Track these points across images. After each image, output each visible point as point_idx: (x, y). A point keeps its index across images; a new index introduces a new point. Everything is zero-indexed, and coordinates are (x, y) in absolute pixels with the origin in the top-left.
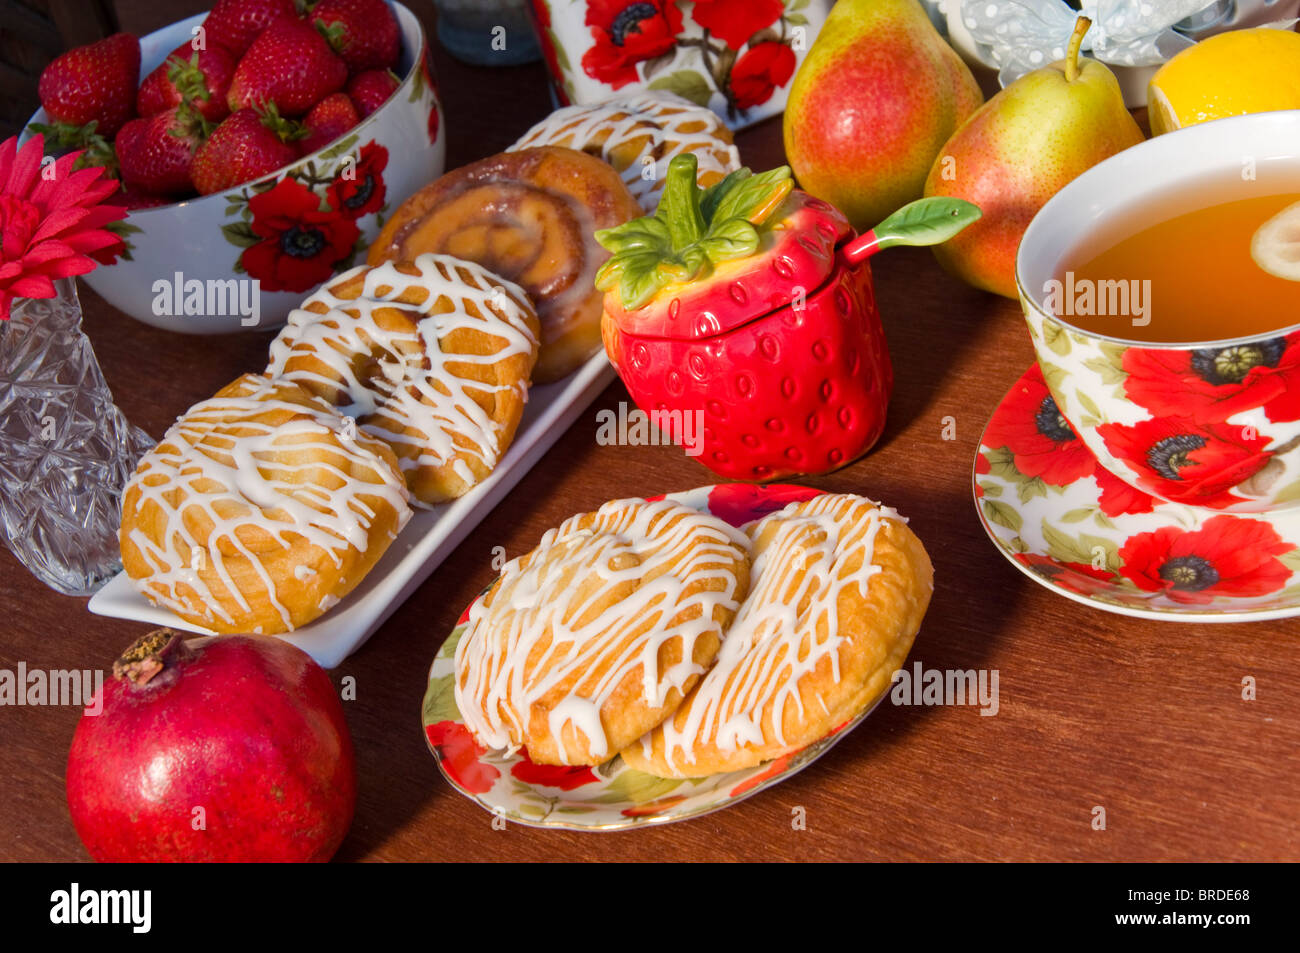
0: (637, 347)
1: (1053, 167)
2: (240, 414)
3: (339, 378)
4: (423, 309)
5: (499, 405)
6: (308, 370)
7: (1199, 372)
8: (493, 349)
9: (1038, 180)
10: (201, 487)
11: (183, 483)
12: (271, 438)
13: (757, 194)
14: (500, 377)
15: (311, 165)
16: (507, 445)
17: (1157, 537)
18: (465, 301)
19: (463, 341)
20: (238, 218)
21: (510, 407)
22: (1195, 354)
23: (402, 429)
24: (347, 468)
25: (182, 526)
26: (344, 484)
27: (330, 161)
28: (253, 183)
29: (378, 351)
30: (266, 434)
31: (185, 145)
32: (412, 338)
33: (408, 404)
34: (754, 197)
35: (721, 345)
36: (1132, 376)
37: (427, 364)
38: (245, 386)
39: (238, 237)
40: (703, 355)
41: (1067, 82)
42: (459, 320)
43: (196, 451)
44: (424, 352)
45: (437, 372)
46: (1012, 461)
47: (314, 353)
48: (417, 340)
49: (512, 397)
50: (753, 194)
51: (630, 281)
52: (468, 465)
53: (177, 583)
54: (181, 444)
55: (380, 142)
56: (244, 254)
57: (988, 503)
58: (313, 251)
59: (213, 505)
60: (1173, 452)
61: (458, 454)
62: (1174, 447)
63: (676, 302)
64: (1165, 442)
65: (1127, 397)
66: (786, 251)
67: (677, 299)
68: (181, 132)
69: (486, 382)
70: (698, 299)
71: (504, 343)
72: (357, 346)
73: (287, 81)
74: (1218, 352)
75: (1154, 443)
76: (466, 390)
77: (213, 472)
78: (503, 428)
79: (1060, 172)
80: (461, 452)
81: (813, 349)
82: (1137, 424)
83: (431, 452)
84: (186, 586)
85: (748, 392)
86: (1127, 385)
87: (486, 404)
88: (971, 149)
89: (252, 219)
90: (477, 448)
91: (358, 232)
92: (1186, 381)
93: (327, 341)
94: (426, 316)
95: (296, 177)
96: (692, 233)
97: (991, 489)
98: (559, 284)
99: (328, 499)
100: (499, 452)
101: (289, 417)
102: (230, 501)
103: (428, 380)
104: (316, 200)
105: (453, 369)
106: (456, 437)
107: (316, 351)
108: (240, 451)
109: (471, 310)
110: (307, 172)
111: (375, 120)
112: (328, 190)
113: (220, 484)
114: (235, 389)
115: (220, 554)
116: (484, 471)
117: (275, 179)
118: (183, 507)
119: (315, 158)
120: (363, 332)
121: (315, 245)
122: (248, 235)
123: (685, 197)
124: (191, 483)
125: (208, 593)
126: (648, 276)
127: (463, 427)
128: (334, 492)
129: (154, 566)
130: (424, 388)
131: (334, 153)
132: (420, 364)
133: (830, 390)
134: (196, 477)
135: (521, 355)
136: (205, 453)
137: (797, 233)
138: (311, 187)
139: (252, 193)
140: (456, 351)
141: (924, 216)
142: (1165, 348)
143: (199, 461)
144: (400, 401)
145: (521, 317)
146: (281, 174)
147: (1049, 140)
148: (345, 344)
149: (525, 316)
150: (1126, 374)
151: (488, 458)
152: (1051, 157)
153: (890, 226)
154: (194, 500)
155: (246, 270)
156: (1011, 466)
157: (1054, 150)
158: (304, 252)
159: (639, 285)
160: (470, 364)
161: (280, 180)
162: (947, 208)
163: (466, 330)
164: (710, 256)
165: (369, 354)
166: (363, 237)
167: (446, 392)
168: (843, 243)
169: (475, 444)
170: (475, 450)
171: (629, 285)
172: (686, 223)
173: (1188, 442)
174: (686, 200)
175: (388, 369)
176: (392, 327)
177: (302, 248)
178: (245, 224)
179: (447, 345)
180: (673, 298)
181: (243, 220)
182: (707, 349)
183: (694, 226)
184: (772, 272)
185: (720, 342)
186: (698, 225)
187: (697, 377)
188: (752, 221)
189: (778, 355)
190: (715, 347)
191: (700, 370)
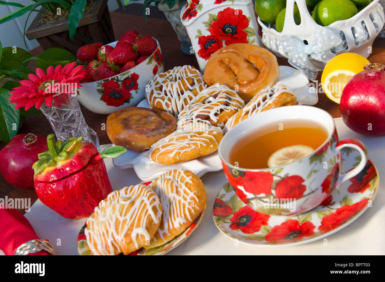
0: (38, 183)
15: (117, 77)
20: (100, 88)
27: (122, 77)
28: (103, 80)
31: (94, 69)
39: (101, 92)
40: (50, 187)
55: (137, 73)
56: (102, 96)
58: (118, 97)
63: (47, 172)
66: (75, 159)
68: (93, 66)
70: (52, 172)
73: (119, 57)
85: (62, 197)
89: (103, 88)
91: (130, 94)
95: (114, 80)
104: (119, 85)
110: (116, 78)
111: (135, 68)
112: (122, 83)
117: (108, 79)
119: (118, 75)
121: (119, 96)
122: (103, 92)
131: (123, 75)
137: (80, 154)
138: (117, 82)
139: (103, 82)
141: (113, 150)
146: (110, 78)
155: (103, 100)
158: (116, 97)
161: (109, 80)
166: (132, 95)
171: (37, 168)
174: (52, 146)
177: (116, 96)
178: (102, 89)
181: (101, 88)
182: (52, 185)
183: (56, 153)
184: (70, 165)
185: (54, 183)
186: (57, 152)
187: (50, 192)
188: (67, 151)
189: (70, 187)
190: (53, 185)
191: (50, 191)
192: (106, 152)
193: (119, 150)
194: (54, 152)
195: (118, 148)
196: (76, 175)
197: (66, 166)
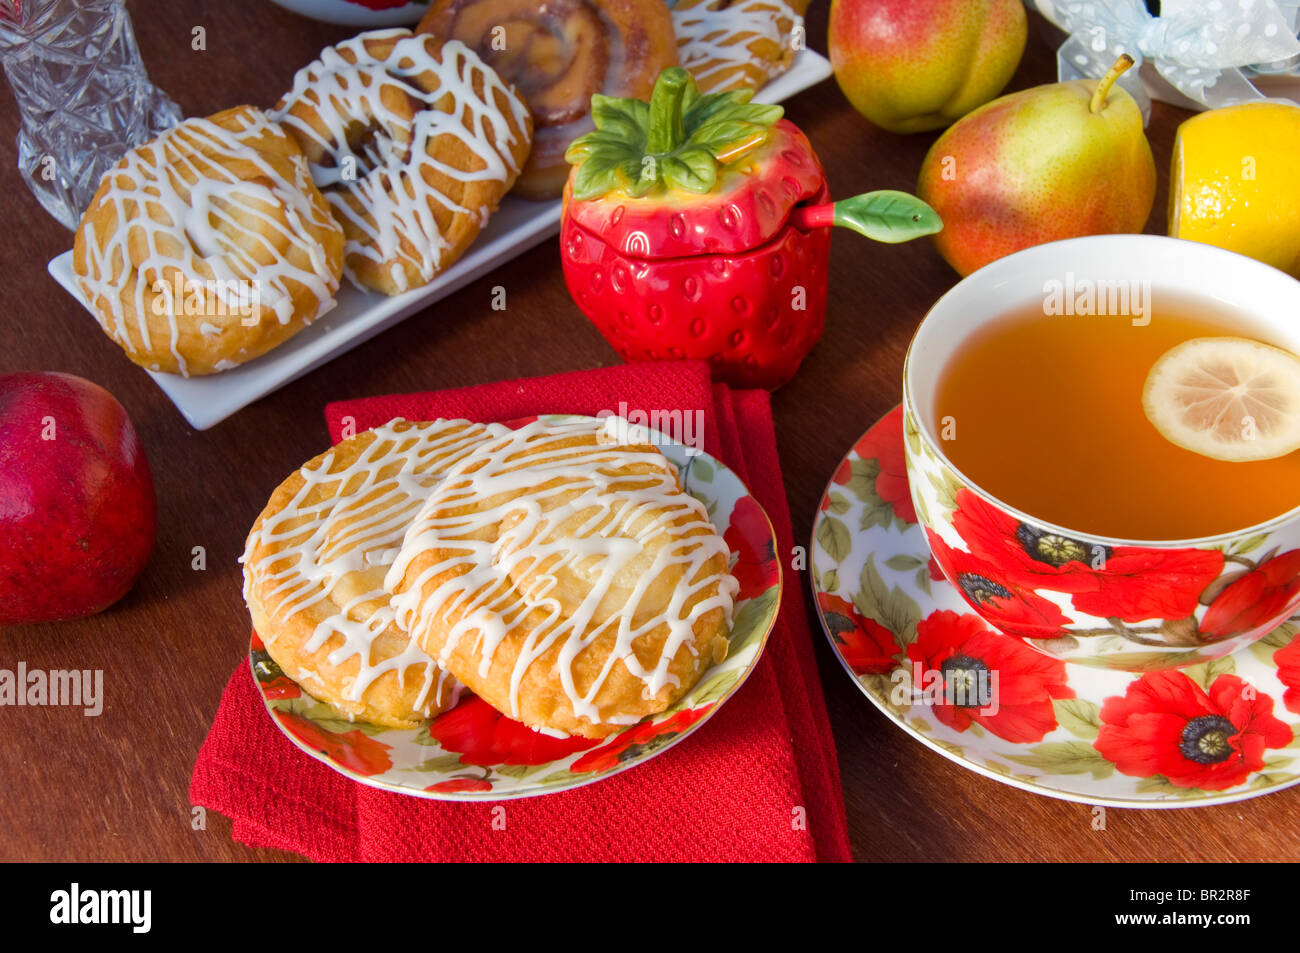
0: (576, 233)
1: (1044, 190)
2: (218, 149)
3: (330, 138)
4: (429, 99)
5: (454, 224)
6: (305, 121)
7: (1021, 541)
8: (472, 166)
9: (1025, 197)
10: (153, 212)
11: (141, 199)
12: (231, 189)
13: (737, 131)
14: (466, 197)
16: (447, 263)
17: (960, 622)
18: (467, 108)
19: (448, 149)
21: (464, 230)
22: (1023, 526)
23: (363, 213)
24: (285, 247)
25: (126, 241)
26: (275, 262)
29: (376, 124)
30: (230, 182)
32: (405, 125)
33: (376, 189)
34: (733, 133)
35: (644, 269)
36: (962, 511)
37: (407, 158)
38: (241, 120)
40: (627, 270)
41: (1090, 111)
42: (451, 125)
43: (166, 173)
44: (410, 144)
45: (412, 171)
46: (875, 477)
47: (316, 107)
48: (409, 130)
49: (469, 221)
50: (732, 129)
51: (589, 171)
52: (406, 271)
53: (101, 295)
54: (160, 157)
57: (827, 519)
59: (156, 234)
60: (979, 588)
61: (399, 258)
62: (981, 584)
63: (621, 209)
64: (976, 577)
65: (953, 523)
66: (737, 201)
67: (623, 207)
69: (451, 198)
70: (639, 217)
71: (483, 165)
72: (357, 113)
74: (1045, 534)
75: (967, 572)
76: (429, 199)
77: (168, 201)
78: (449, 247)
79: (1047, 197)
80: (404, 259)
81: (733, 301)
82: (955, 549)
83: (376, 247)
84: (107, 302)
85: (657, 319)
86: (955, 514)
87: (442, 220)
88: (977, 139)
90: (419, 258)
92: (1007, 541)
93: (332, 98)
94: (428, 107)
96: (665, 143)
97: (839, 503)
98: (565, 117)
99: (254, 271)
100: (438, 269)
101: (254, 175)
102: (171, 237)
103: (403, 174)
105: (427, 174)
106: (404, 243)
107: (318, 104)
108: (201, 190)
109: (467, 122)
113: (168, 215)
114: (230, 119)
115: (146, 283)
116: (419, 281)
118: (133, 223)
120: (369, 103)
123: (666, 110)
124: (148, 204)
125: (121, 318)
126: (606, 173)
127: (412, 234)
128: (262, 268)
129: (91, 269)
130: (396, 182)
132: (403, 155)
133: (741, 339)
134: (152, 199)
135: (496, 183)
136: (172, 179)
137: (759, 184)
140: (436, 157)
141: (886, 210)
142: (997, 506)
143: (162, 184)
144: (371, 185)
145: (509, 144)
147: (1049, 163)
148: (347, 108)
149: (514, 142)
150: (956, 506)
151: (427, 271)
152: (1045, 180)
153: (851, 208)
154: (142, 221)
156: (871, 482)
157: (1050, 174)
159: (595, 178)
160: (443, 175)
162: (911, 211)
163: (455, 139)
164: (666, 179)
165: (367, 123)
167: (411, 194)
168: (806, 202)
169: (418, 253)
170: (416, 259)
171: (587, 174)
172: (662, 133)
173: (995, 588)
174: (666, 113)
175: (382, 142)
176: (392, 109)
179: (433, 145)
180: (621, 204)
182: (632, 267)
183: (669, 138)
184: (716, 217)
185: (645, 265)
186: (673, 138)
187: (616, 288)
188: (718, 158)
189: (698, 296)
190: (639, 268)
191: (620, 283)
192: (858, 207)
193: (912, 215)
194: (666, 136)
195: (908, 208)
196: (730, 261)
197: (697, 216)
